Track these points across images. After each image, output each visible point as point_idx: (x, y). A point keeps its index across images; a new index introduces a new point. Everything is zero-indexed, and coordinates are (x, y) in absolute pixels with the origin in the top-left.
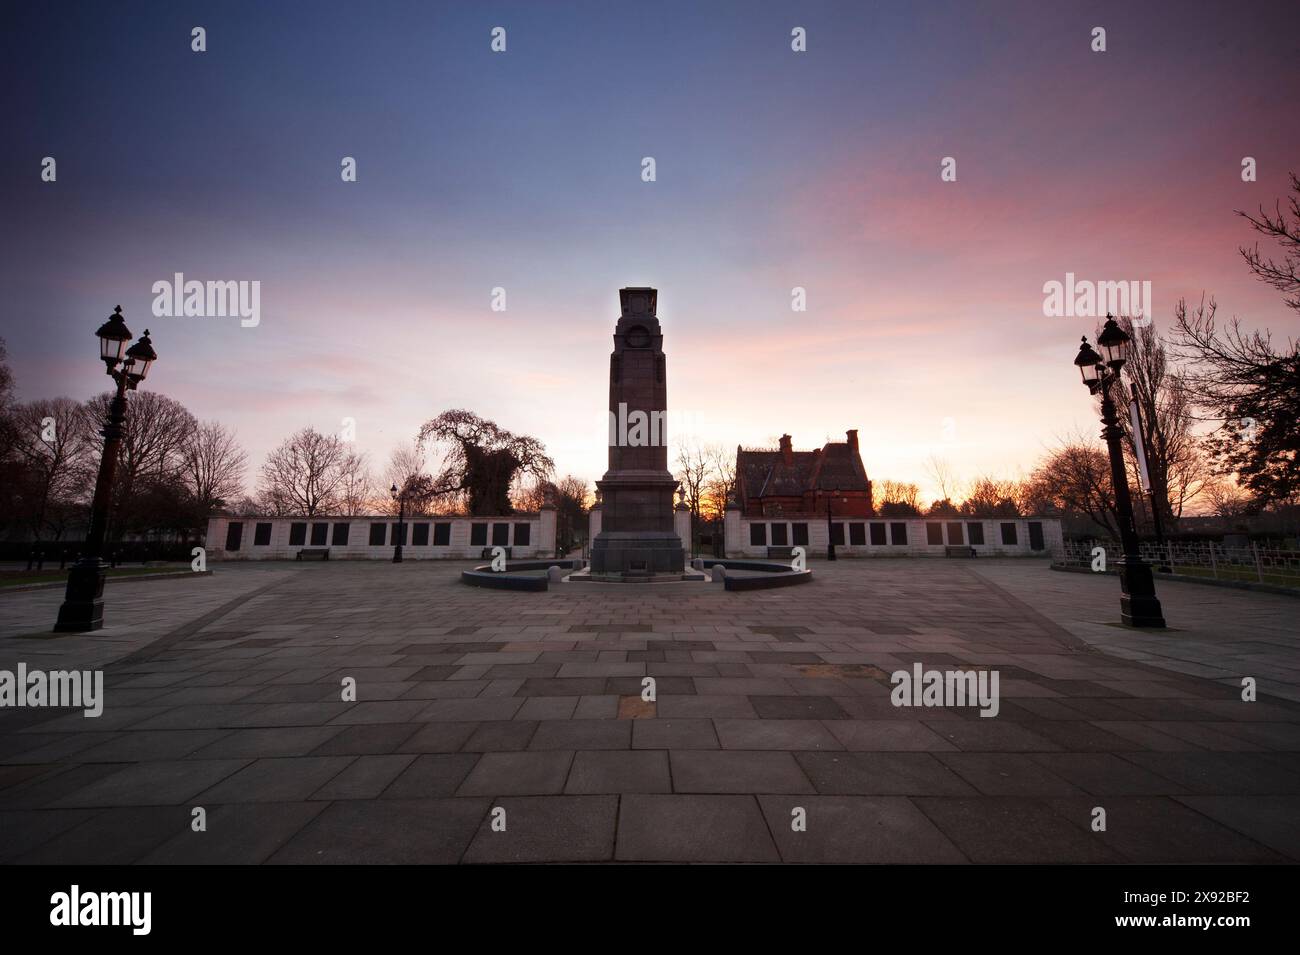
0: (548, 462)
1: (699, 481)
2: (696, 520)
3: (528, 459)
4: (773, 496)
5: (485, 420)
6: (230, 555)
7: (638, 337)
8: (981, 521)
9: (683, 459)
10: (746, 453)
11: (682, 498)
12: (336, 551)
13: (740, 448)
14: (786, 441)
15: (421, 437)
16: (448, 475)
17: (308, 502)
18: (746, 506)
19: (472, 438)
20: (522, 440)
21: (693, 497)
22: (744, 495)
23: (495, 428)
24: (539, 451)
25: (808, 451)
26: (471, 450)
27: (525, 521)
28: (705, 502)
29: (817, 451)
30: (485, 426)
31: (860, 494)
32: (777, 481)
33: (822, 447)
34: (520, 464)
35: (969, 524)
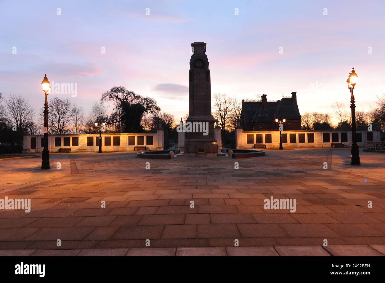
0: (158, 109)
1: (225, 115)
2: (224, 133)
3: (149, 107)
4: (257, 122)
5: (130, 91)
6: (33, 151)
7: (199, 63)
8: (347, 132)
9: (218, 105)
10: (246, 103)
11: (217, 124)
12: (74, 149)
13: (243, 100)
14: (264, 97)
15: (102, 99)
16: (114, 115)
17: (59, 129)
18: (246, 127)
19: (124, 99)
20: (146, 99)
21: (222, 122)
22: (245, 122)
23: (134, 95)
24: (154, 104)
25: (274, 101)
26: (124, 105)
27: (151, 135)
28: (228, 124)
29: (278, 101)
30: (129, 93)
31: (296, 121)
32: (260, 115)
33: (280, 99)
34: (145, 110)
35: (341, 133)
